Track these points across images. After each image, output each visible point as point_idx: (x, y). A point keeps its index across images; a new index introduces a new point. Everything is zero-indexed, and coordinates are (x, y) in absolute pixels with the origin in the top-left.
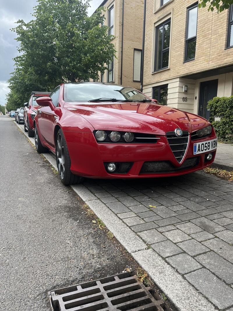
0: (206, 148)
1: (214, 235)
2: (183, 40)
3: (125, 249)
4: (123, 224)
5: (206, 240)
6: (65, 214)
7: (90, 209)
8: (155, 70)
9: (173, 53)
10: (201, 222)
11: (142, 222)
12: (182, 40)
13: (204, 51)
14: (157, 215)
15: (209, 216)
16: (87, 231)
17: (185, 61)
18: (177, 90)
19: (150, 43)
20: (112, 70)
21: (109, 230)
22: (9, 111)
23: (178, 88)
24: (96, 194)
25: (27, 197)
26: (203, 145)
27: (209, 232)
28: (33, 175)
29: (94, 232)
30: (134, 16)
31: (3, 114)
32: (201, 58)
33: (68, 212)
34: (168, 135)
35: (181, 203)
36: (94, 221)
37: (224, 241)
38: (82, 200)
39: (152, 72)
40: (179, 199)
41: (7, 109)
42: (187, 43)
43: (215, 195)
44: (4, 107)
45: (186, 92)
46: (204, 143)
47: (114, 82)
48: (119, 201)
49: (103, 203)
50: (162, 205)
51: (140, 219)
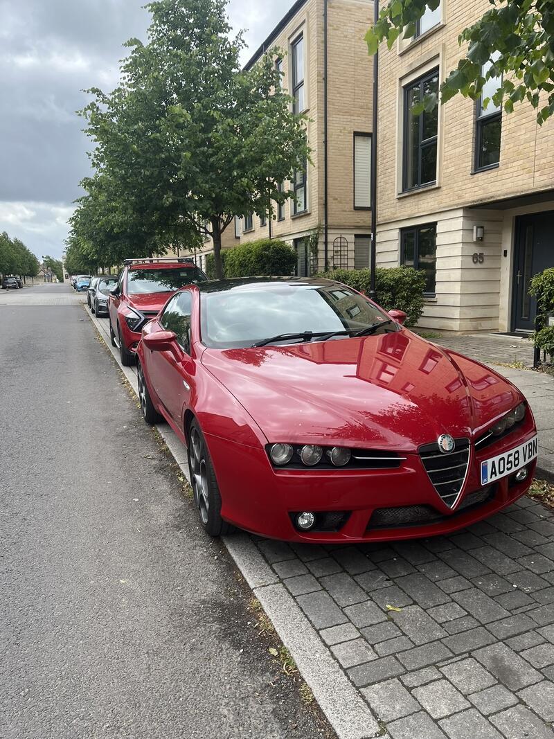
0: (509, 466)
1: (517, 696)
2: (470, 121)
3: (335, 734)
4: (333, 661)
5: (499, 712)
6: (216, 626)
7: (264, 612)
8: (405, 188)
9: (446, 150)
10: (494, 659)
11: (371, 656)
12: (466, 120)
13: (521, 147)
14: (404, 634)
15: (512, 639)
16: (260, 678)
17: (475, 169)
18: (458, 237)
19: (392, 125)
20: (304, 184)
21: (303, 680)
22: (71, 274)
23: (461, 232)
24: (274, 566)
25: (136, 573)
26: (502, 462)
27: (507, 687)
28: (142, 502)
29: (274, 683)
30: (353, 55)
31: (58, 281)
32: (515, 164)
33: (220, 620)
34: (421, 451)
35: (456, 596)
36: (273, 651)
37: (535, 713)
38: (246, 583)
39: (399, 194)
40: (452, 585)
41: (68, 270)
42: (479, 127)
43: (534, 570)
44: (59, 264)
45: (480, 241)
46: (505, 455)
47: (310, 214)
48: (324, 589)
49: (291, 594)
50: (415, 603)
51: (366, 647)
